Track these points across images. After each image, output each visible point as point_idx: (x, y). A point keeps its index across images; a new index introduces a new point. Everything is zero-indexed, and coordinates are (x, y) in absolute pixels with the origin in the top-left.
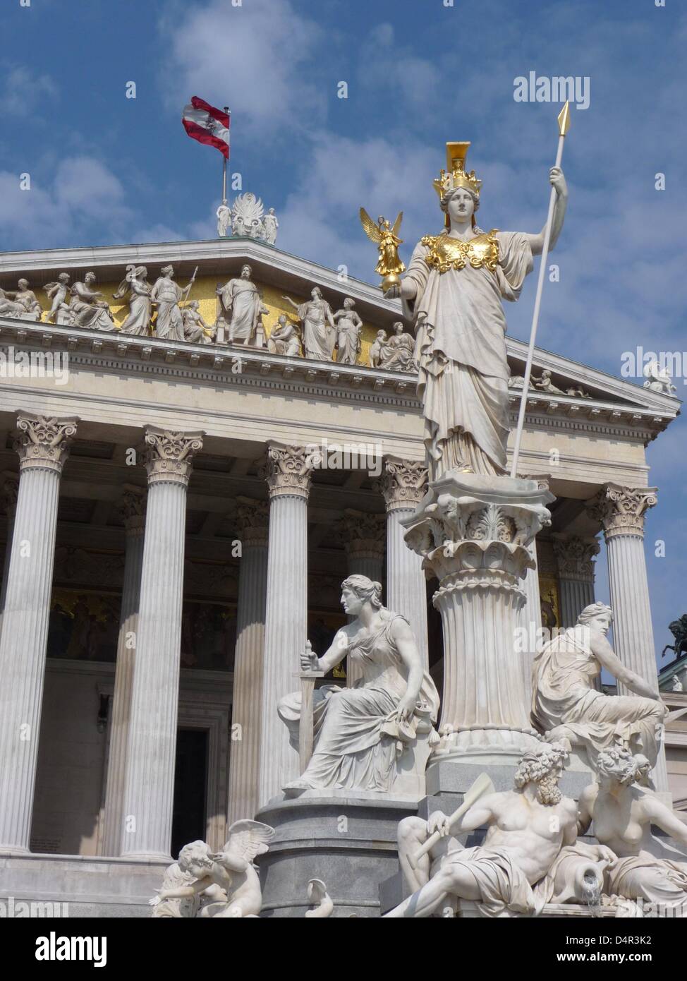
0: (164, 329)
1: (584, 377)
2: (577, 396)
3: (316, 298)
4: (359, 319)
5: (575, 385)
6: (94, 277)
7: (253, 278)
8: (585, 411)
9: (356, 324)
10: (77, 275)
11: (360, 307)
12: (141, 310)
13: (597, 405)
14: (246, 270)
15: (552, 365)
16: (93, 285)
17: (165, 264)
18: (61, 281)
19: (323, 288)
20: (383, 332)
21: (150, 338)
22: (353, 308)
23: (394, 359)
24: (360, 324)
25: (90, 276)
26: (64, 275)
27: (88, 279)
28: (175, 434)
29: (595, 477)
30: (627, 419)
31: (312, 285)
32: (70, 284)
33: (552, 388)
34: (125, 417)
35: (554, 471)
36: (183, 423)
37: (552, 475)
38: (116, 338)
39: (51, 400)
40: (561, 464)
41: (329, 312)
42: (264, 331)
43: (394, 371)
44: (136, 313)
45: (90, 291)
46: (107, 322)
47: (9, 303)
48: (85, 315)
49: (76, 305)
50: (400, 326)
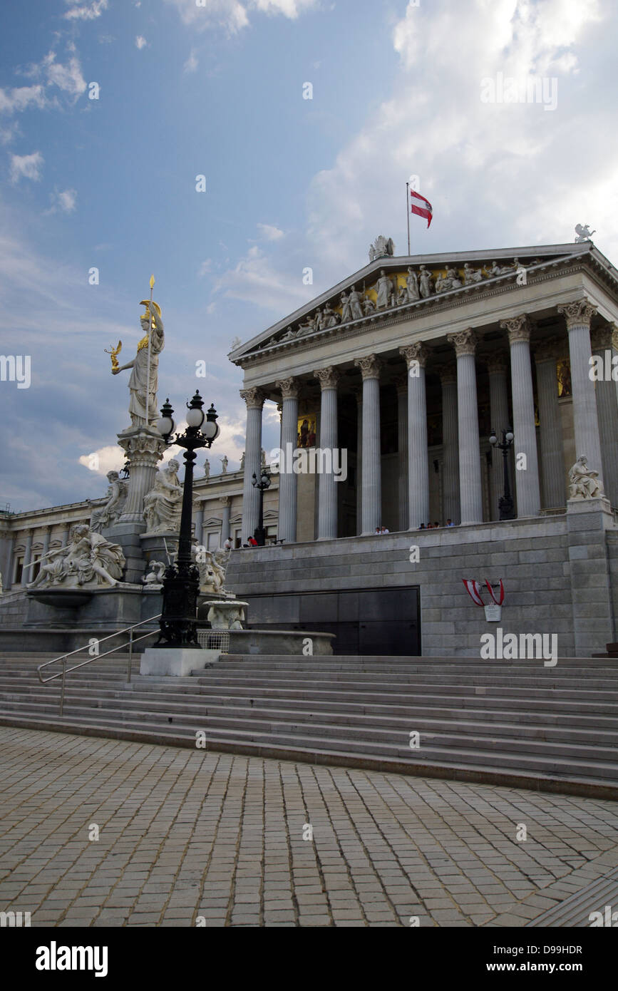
0: (354, 315)
3: (410, 272)
4: (428, 273)
5: (533, 259)
7: (386, 274)
8: (539, 271)
11: (429, 267)
12: (346, 311)
13: (543, 265)
14: (382, 273)
16: (330, 308)
17: (350, 286)
18: (318, 312)
19: (411, 266)
21: (352, 319)
22: (425, 269)
23: (442, 286)
25: (327, 305)
26: (318, 309)
28: (365, 358)
29: (549, 304)
32: (322, 311)
34: (349, 358)
35: (530, 309)
36: (368, 352)
37: (528, 312)
38: (337, 327)
39: (324, 361)
40: (534, 304)
41: (415, 276)
42: (396, 295)
43: (442, 293)
44: (344, 312)
45: (329, 311)
46: (334, 321)
47: (304, 329)
48: (327, 322)
49: (325, 318)
50: (447, 267)
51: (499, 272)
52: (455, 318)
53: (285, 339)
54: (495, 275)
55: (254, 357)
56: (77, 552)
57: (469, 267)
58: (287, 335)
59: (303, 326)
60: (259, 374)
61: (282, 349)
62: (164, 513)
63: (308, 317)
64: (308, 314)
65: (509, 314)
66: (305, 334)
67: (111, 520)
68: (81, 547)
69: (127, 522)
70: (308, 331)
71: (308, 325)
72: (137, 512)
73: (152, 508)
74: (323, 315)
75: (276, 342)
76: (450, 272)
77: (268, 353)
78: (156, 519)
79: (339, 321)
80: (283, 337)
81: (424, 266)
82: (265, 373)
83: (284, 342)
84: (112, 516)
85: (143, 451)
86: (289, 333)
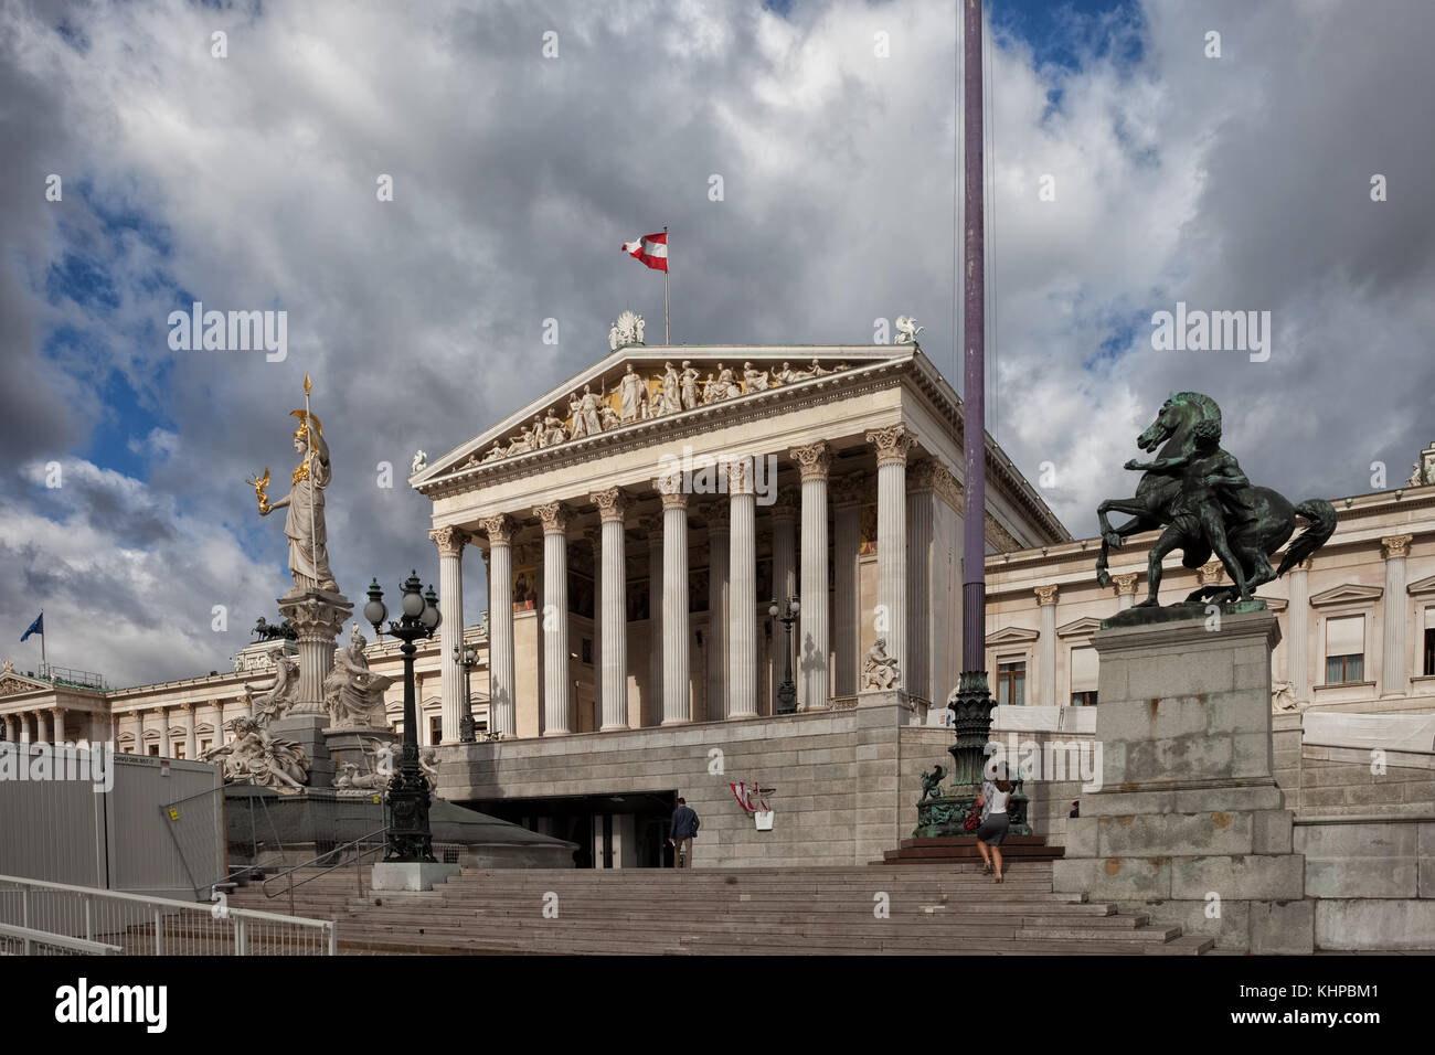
0: (588, 429)
2: (839, 371)
3: (669, 369)
4: (694, 372)
5: (839, 362)
8: (843, 381)
9: (692, 377)
10: (543, 414)
11: (695, 364)
12: (577, 421)
13: (851, 373)
14: (629, 368)
15: (819, 354)
16: (554, 416)
17: (584, 386)
18: (537, 421)
19: (671, 361)
20: (710, 376)
21: (587, 436)
22: (689, 367)
24: (696, 376)
25: (551, 410)
26: (537, 417)
27: (550, 414)
28: (605, 492)
30: (875, 374)
31: (665, 361)
32: (543, 420)
33: (820, 371)
34: (582, 490)
35: (831, 434)
36: (609, 483)
37: (828, 438)
38: (564, 446)
39: (547, 493)
40: (836, 427)
41: (675, 376)
42: (647, 404)
43: (714, 404)
44: (575, 423)
45: (553, 420)
46: (559, 436)
47: (518, 445)
48: (550, 437)
49: (548, 431)
50: (720, 366)
51: (791, 378)
52: (730, 441)
53: (491, 458)
54: (786, 383)
55: (446, 483)
56: (243, 750)
57: (751, 368)
58: (493, 453)
59: (516, 441)
60: (454, 508)
61: (486, 472)
62: (352, 703)
63: (523, 428)
64: (522, 424)
65: (803, 440)
66: (519, 452)
67: (280, 710)
68: (246, 744)
69: (303, 713)
70: (524, 449)
71: (523, 440)
72: (315, 700)
73: (336, 697)
74: (544, 427)
75: (477, 463)
76: (726, 373)
77: (465, 478)
78: (341, 710)
79: (568, 436)
80: (488, 455)
81: (688, 362)
82: (464, 506)
83: (488, 463)
84: (280, 705)
85: (315, 622)
86: (496, 449)
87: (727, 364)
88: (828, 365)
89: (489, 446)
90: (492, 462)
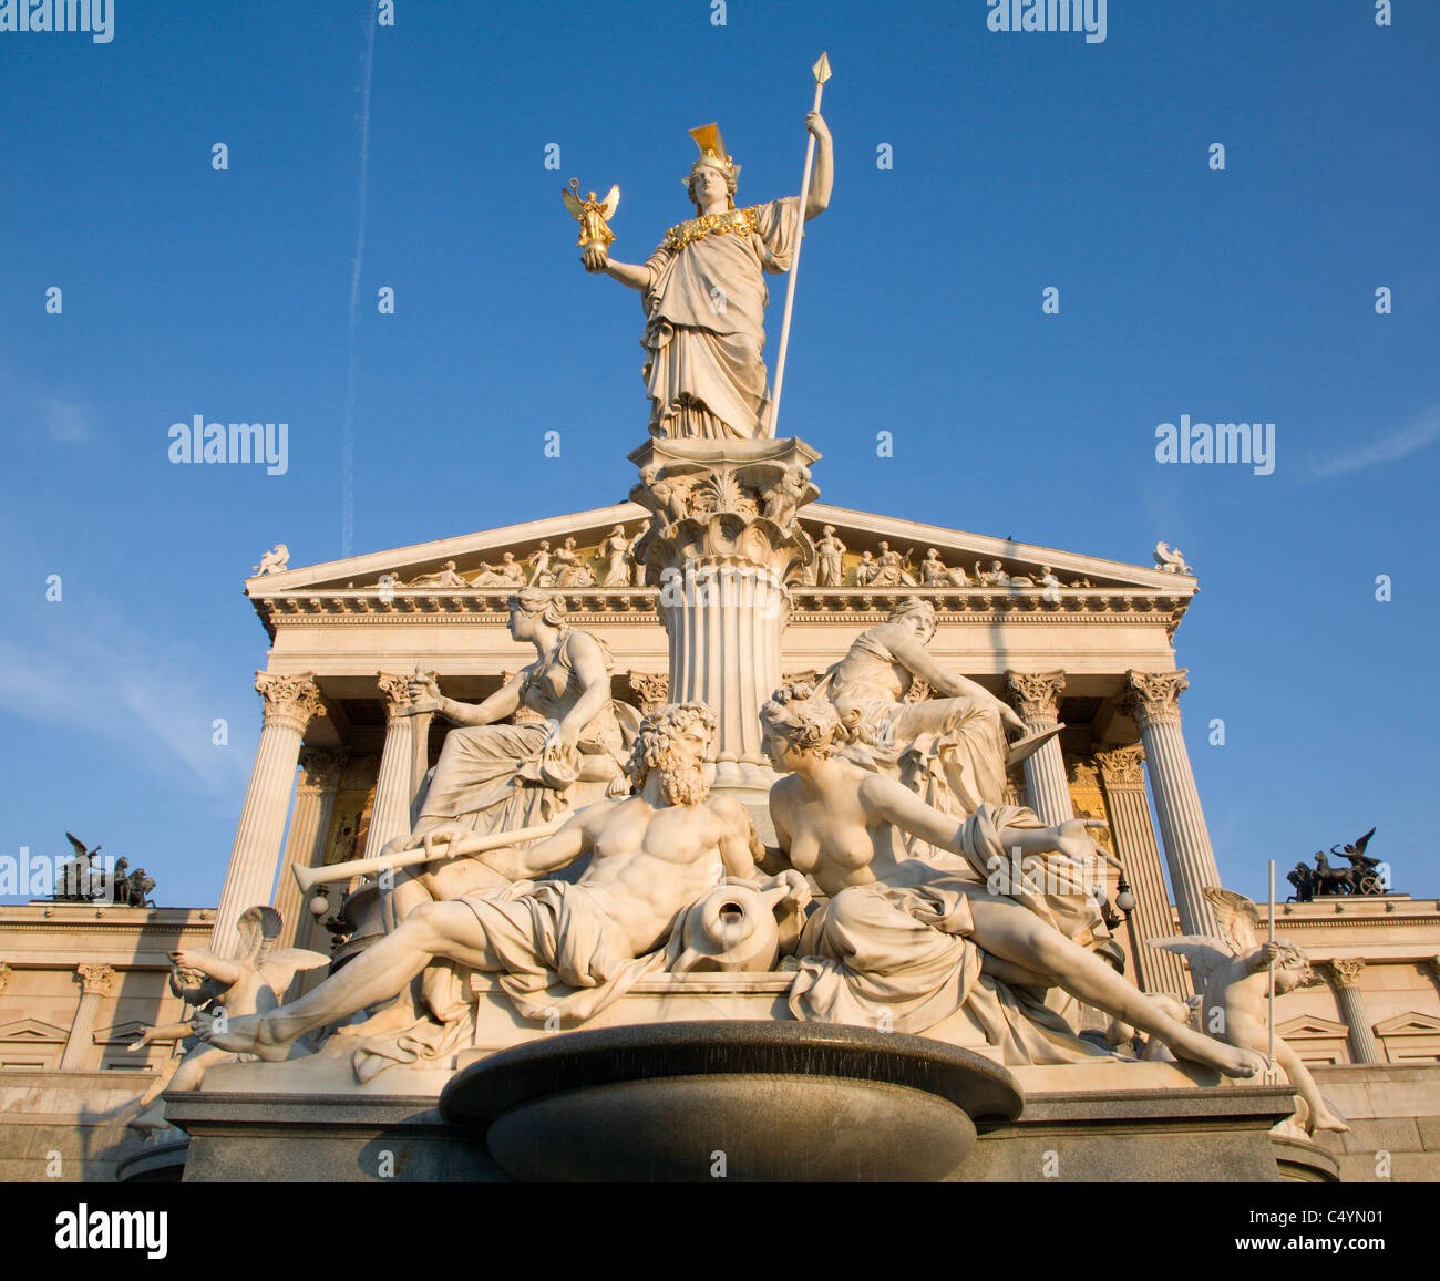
1: (1087, 567)
2: (1083, 586)
4: (841, 545)
5: (1079, 578)
6: (574, 543)
8: (1093, 601)
9: (839, 549)
10: (557, 542)
11: (841, 534)
13: (1106, 594)
15: (1050, 561)
18: (542, 549)
20: (868, 554)
22: (834, 535)
23: (881, 575)
24: (844, 549)
25: (571, 542)
26: (545, 543)
27: (568, 545)
29: (1115, 667)
30: (1141, 604)
32: (551, 551)
35: (1074, 667)
37: (1072, 672)
40: (1078, 659)
41: (809, 540)
43: (881, 587)
44: (615, 567)
45: (570, 555)
46: (587, 580)
47: (492, 575)
48: (563, 576)
49: (559, 568)
50: (885, 545)
51: (1007, 583)
53: (433, 584)
54: (996, 587)
55: (328, 602)
57: (937, 559)
58: (438, 579)
59: (492, 570)
61: (423, 602)
63: (506, 555)
65: (1028, 665)
66: (493, 585)
70: (505, 583)
74: (554, 561)
76: (894, 553)
79: (599, 581)
80: (427, 578)
81: (832, 528)
82: (346, 649)
83: (429, 589)
86: (450, 573)
87: (898, 545)
88: (1066, 578)
89: (437, 566)
90: (434, 588)
